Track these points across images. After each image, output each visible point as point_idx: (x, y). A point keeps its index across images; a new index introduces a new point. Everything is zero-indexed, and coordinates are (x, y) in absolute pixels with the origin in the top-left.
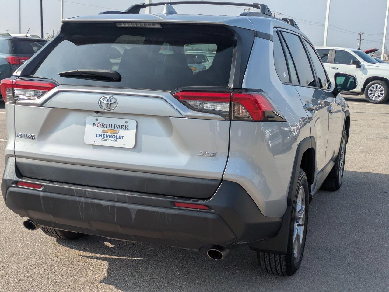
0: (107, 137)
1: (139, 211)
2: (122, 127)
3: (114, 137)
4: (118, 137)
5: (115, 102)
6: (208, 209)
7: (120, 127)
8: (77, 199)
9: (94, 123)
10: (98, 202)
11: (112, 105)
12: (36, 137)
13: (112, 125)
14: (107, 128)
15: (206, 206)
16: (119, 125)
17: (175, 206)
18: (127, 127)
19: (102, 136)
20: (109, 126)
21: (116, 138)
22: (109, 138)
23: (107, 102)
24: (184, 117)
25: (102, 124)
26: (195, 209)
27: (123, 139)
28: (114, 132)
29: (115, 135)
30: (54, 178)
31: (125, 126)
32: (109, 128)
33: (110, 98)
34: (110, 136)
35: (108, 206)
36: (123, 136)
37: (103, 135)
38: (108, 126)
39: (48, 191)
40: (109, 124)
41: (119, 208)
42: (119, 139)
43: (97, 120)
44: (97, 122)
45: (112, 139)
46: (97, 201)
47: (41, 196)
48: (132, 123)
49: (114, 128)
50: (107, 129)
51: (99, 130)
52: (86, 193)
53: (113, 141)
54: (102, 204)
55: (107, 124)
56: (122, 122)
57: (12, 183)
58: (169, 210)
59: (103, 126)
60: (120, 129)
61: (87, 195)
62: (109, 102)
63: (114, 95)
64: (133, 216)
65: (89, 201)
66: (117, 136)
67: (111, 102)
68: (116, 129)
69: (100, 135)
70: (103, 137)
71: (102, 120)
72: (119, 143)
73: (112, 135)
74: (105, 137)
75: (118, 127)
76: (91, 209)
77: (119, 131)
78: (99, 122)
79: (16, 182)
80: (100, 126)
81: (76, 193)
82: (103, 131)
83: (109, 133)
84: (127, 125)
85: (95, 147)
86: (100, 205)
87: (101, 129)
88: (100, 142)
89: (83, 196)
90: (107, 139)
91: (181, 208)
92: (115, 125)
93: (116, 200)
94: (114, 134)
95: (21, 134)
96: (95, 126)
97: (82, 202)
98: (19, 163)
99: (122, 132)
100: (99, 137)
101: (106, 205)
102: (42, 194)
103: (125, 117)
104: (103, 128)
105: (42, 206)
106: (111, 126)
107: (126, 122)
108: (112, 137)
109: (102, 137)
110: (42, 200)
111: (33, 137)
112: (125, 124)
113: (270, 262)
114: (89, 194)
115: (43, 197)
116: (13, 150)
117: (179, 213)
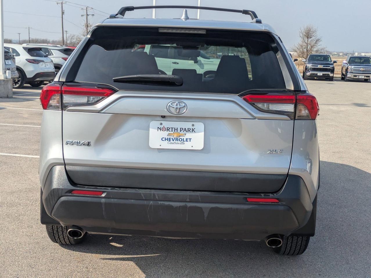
0: (173, 141)
1: (212, 209)
2: (189, 130)
3: (180, 140)
4: (185, 140)
5: (185, 106)
6: (278, 201)
7: (186, 130)
8: (145, 202)
9: (158, 128)
10: (169, 204)
11: (181, 109)
12: (92, 144)
13: (177, 128)
14: (172, 131)
15: (277, 199)
16: (185, 128)
17: (248, 201)
18: (193, 130)
19: (167, 139)
20: (175, 129)
21: (183, 141)
22: (176, 141)
23: (177, 107)
24: (255, 118)
25: (167, 128)
26: (267, 203)
27: (190, 141)
28: (180, 135)
29: (182, 138)
30: (115, 184)
31: (191, 129)
32: (175, 131)
33: (179, 102)
34: (177, 140)
35: (180, 206)
36: (190, 139)
37: (169, 138)
38: (173, 129)
39: (111, 197)
40: (174, 127)
41: (191, 207)
42: (186, 141)
43: (161, 124)
44: (162, 126)
45: (179, 142)
46: (167, 203)
47: (103, 203)
48: (200, 126)
49: (181, 131)
50: (172, 133)
51: (165, 134)
52: (155, 195)
53: (180, 144)
54: (173, 205)
55: (172, 128)
56: (188, 125)
57: (66, 193)
58: (243, 206)
59: (168, 129)
60: (186, 132)
61: (156, 198)
62: (179, 107)
63: (183, 100)
64: (206, 215)
65: (159, 203)
66: (183, 139)
67: (180, 107)
68: (182, 132)
69: (165, 139)
70: (169, 141)
71: (166, 124)
72: (187, 146)
73: (179, 138)
74: (172, 140)
75: (184, 130)
76: (161, 211)
77: (185, 134)
78: (164, 126)
79: (71, 191)
80: (164, 130)
81: (144, 197)
82: (169, 135)
83: (175, 136)
84: (193, 128)
85: (161, 150)
86: (171, 207)
87: (166, 133)
88: (166, 145)
89: (152, 199)
90: (174, 142)
91: (254, 203)
92: (181, 128)
93: (188, 200)
94: (180, 137)
95: (72, 142)
96: (159, 130)
97: (151, 205)
98: (70, 171)
99: (188, 135)
100: (165, 140)
101: (177, 206)
102: (103, 200)
103: (191, 120)
104: (168, 132)
105: (104, 213)
106: (177, 130)
107: (193, 125)
108: (178, 140)
109: (167, 141)
110: (103, 206)
111: (89, 144)
112: (191, 127)
113: (292, 244)
114: (158, 197)
115: (106, 204)
116: (62, 158)
117: (252, 207)
